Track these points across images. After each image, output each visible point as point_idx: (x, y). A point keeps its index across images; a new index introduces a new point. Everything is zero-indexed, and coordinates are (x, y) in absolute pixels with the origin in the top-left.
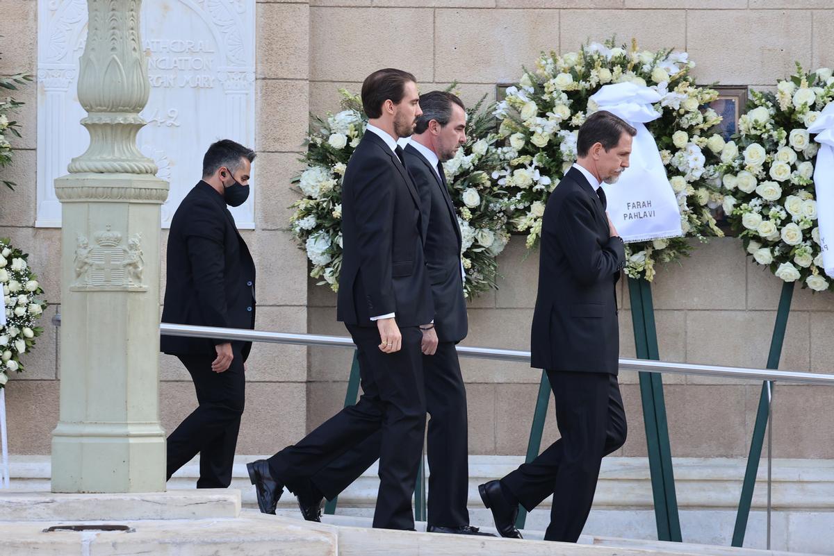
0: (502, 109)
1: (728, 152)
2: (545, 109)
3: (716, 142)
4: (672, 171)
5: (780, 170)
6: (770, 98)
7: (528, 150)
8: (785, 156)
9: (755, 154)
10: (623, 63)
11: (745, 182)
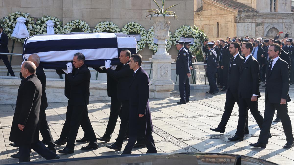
0: (4, 20)
1: (35, 26)
2: (10, 20)
3: (34, 25)
4: (28, 29)
5: (42, 29)
6: (40, 19)
7: (8, 26)
8: (43, 27)
9: (39, 27)
10: (21, 15)
11: (38, 30)
